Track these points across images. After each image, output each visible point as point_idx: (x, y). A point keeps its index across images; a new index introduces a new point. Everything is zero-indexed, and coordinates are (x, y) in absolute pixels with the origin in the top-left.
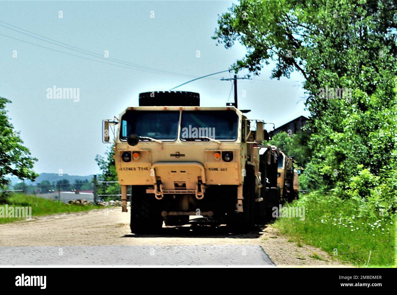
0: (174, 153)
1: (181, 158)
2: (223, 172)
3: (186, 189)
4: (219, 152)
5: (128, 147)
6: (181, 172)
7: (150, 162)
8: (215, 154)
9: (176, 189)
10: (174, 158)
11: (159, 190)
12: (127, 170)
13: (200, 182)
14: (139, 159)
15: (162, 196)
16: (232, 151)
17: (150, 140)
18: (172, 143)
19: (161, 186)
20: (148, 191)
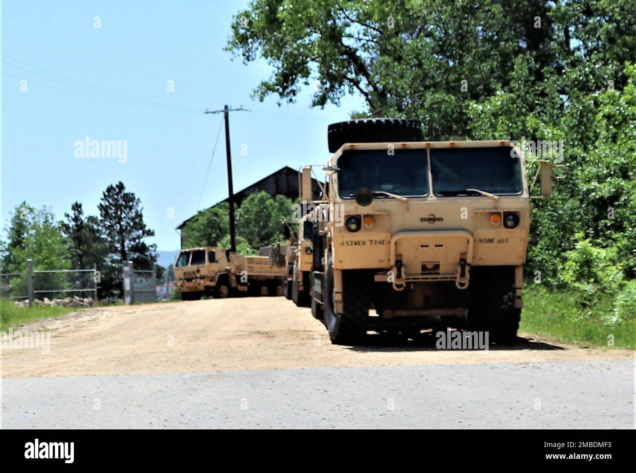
0: (426, 216)
1: (438, 224)
2: (501, 244)
3: (438, 274)
4: (499, 214)
5: (356, 208)
6: (436, 246)
7: (389, 231)
8: (492, 217)
9: (423, 274)
10: (426, 224)
11: (399, 276)
12: (352, 245)
13: (463, 262)
14: (373, 227)
15: (404, 285)
16: (519, 210)
17: (387, 197)
18: (421, 200)
19: (403, 269)
20: (378, 278)
